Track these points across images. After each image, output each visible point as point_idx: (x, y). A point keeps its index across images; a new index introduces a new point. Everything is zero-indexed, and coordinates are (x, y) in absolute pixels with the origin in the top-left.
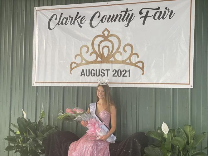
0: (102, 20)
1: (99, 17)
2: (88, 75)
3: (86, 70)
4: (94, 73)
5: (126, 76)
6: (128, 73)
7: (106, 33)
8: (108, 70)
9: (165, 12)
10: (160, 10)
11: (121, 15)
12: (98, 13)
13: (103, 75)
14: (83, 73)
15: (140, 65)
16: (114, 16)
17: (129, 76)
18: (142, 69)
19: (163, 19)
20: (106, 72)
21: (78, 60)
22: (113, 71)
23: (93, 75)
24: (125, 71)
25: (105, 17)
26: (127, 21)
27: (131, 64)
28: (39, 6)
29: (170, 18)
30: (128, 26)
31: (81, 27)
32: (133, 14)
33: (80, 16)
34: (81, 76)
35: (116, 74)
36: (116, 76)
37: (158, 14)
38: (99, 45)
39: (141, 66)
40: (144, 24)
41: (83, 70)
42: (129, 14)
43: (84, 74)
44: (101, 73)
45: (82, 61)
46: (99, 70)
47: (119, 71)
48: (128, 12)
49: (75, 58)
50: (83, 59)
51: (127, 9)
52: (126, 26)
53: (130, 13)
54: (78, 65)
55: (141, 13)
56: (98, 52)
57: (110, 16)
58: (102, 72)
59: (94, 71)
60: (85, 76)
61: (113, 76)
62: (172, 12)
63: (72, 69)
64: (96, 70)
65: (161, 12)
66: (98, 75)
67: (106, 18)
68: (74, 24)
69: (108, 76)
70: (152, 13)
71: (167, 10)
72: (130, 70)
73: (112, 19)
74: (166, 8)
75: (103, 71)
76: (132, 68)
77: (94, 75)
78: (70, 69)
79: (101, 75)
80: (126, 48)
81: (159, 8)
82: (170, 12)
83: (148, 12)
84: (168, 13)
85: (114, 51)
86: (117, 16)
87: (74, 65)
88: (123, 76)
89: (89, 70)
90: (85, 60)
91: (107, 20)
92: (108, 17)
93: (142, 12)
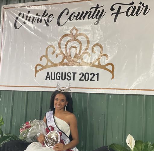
0: (70, 18)
1: (67, 14)
2: (53, 78)
3: (52, 73)
4: (59, 77)
5: (94, 80)
6: (96, 76)
7: (74, 32)
8: (74, 73)
9: (139, 7)
10: (133, 6)
11: (91, 12)
12: (67, 10)
13: (69, 78)
14: (48, 77)
15: (110, 67)
16: (83, 13)
17: (98, 80)
18: (112, 72)
19: (137, 15)
20: (72, 76)
21: (44, 62)
22: (80, 75)
23: (58, 78)
24: (92, 75)
25: (74, 14)
26: (96, 18)
27: (100, 66)
28: (6, 4)
29: (144, 14)
30: (97, 24)
31: (48, 25)
32: (103, 10)
33: (48, 14)
34: (46, 79)
35: (83, 78)
36: (83, 80)
37: (131, 10)
39: (111, 69)
40: (115, 21)
41: (48, 73)
42: (99, 11)
43: (49, 77)
44: (67, 77)
45: (47, 63)
46: (65, 73)
47: (87, 75)
48: (99, 9)
49: (41, 60)
50: (49, 60)
51: (98, 5)
52: (95, 24)
53: (101, 9)
55: (112, 9)
56: (64, 53)
57: (79, 13)
59: (60, 74)
60: (50, 79)
61: (80, 80)
62: (147, 7)
63: (37, 72)
64: (62, 73)
65: (135, 7)
66: (63, 78)
67: (74, 16)
68: (41, 23)
69: (74, 80)
70: (124, 9)
71: (141, 6)
72: (98, 73)
73: (81, 16)
74: (141, 3)
75: (69, 74)
76: (101, 71)
77: (59, 79)
78: (35, 72)
79: (67, 79)
81: (133, 3)
82: (145, 8)
83: (120, 8)
84: (143, 9)
85: (82, 52)
86: (87, 13)
87: (39, 68)
88: (91, 80)
89: (55, 73)
90: (51, 62)
91: (75, 18)
92: (76, 15)
93: (114, 7)
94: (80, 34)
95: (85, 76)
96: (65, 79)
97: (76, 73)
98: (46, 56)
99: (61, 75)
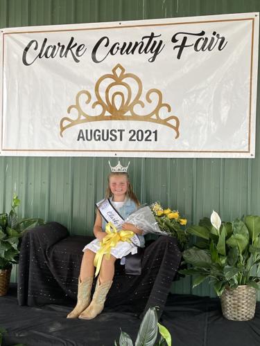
0: (111, 51)
1: (106, 45)
2: (89, 138)
3: (87, 131)
4: (99, 136)
5: (150, 140)
6: (153, 135)
7: (118, 72)
8: (121, 131)
9: (213, 39)
10: (204, 37)
11: (143, 43)
12: (106, 40)
13: (113, 138)
14: (81, 136)
15: (173, 122)
16: (131, 44)
17: (156, 140)
18: (176, 129)
19: (209, 50)
20: (118, 134)
21: (74, 115)
22: (130, 132)
23: (97, 138)
24: (148, 132)
25: (117, 46)
26: (152, 52)
27: (158, 121)
28: (8, 27)
29: (220, 49)
30: (152, 61)
31: (77, 61)
32: (161, 42)
33: (76, 44)
34: (78, 140)
35: (135, 138)
36: (135, 140)
37: (201, 42)
38: (107, 91)
39: (175, 125)
40: (179, 57)
41: (81, 131)
42: (155, 42)
43: (83, 137)
44: (110, 136)
46: (108, 131)
47: (140, 133)
48: (154, 39)
49: (69, 112)
50: (81, 112)
51: (153, 34)
53: (158, 40)
54: (73, 123)
55: (174, 40)
56: (105, 101)
57: (125, 44)
58: (112, 134)
59: (99, 132)
60: (84, 140)
61: (131, 139)
62: (223, 39)
63: (63, 129)
64: (103, 131)
65: (206, 39)
66: (105, 138)
67: (118, 48)
68: (66, 57)
69: (121, 140)
70: (191, 40)
71: (215, 37)
72: (156, 131)
73: (128, 49)
74: (214, 33)
75: (113, 132)
76: (160, 127)
77: (99, 139)
78: (60, 130)
79: (111, 138)
80: (151, 96)
81: (203, 33)
82: (220, 40)
83: (185, 39)
84: (217, 41)
85: (131, 101)
86: (137, 44)
87: (66, 123)
88: (146, 140)
89: (91, 131)
90: (85, 115)
91: (119, 51)
92: (121, 46)
93: (177, 38)
94: (128, 75)
95: (137, 135)
96: (107, 139)
97: (124, 130)
98: (77, 106)
99: (101, 134)
